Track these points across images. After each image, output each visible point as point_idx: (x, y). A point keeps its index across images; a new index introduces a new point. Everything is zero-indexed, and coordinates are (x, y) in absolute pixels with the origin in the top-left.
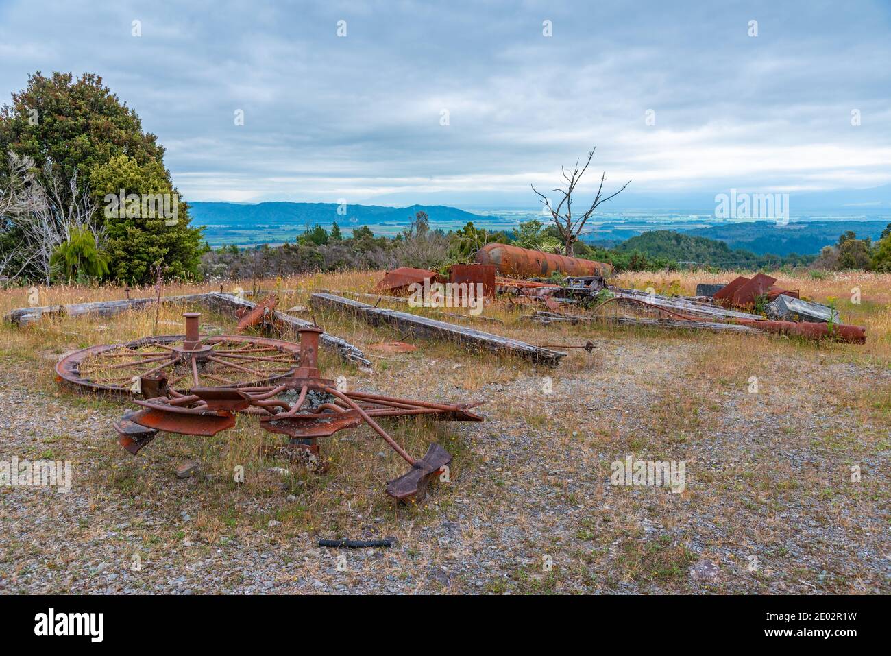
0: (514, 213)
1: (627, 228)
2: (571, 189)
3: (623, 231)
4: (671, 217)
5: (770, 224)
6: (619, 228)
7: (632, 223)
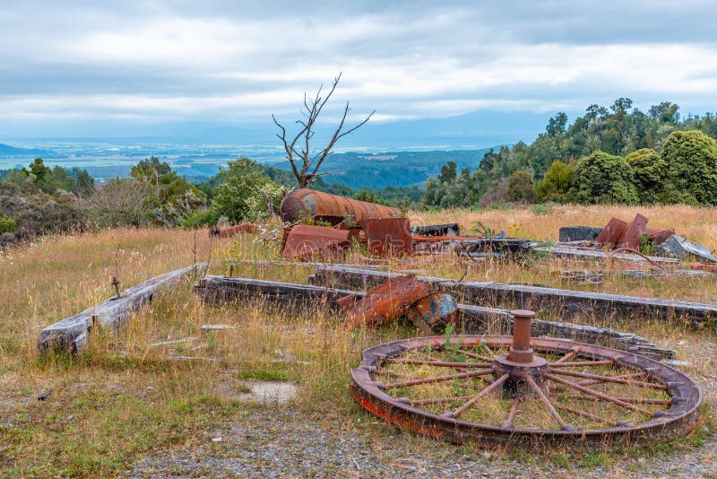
0: (68, 144)
1: (208, 161)
2: (311, 122)
3: (203, 165)
4: (256, 148)
5: (360, 155)
6: (199, 162)
7: (213, 156)
